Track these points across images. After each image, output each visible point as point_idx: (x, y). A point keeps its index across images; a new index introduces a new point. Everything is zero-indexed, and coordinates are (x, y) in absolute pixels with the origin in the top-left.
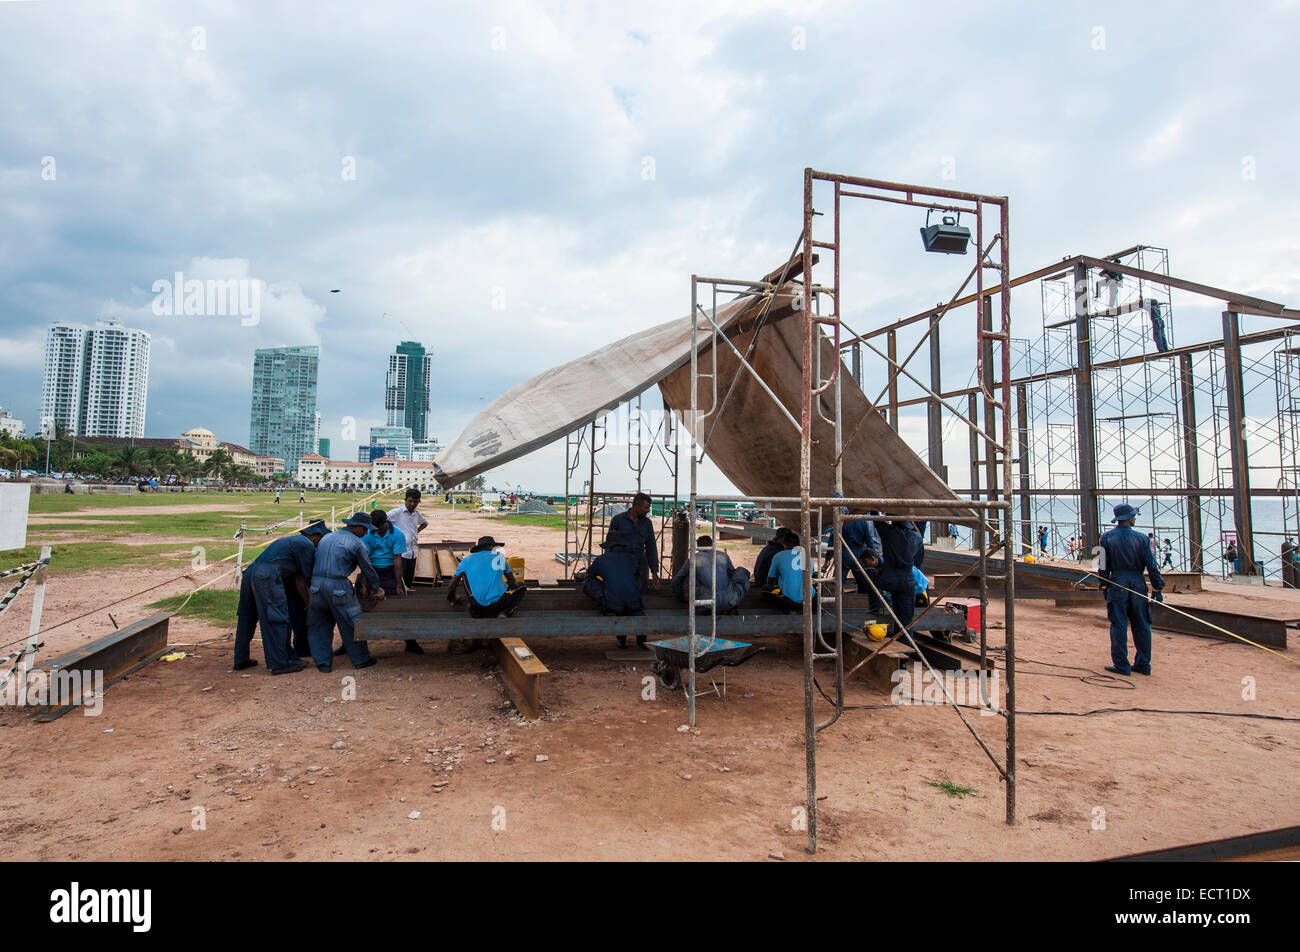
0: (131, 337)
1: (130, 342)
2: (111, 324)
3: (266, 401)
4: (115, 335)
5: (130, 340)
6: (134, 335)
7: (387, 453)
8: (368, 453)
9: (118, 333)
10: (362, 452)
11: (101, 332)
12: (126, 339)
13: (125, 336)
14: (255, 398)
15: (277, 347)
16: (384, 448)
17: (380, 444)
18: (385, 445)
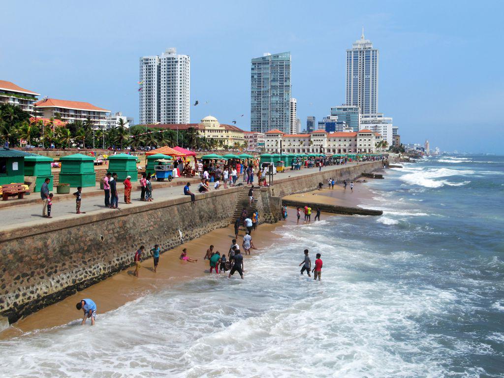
0: (179, 60)
1: (179, 63)
2: (169, 53)
3: (259, 94)
4: (171, 60)
5: (179, 62)
6: (181, 59)
7: (337, 126)
8: (324, 127)
9: (173, 58)
10: (321, 127)
11: (165, 59)
12: (177, 62)
13: (176, 60)
14: (252, 92)
15: (265, 55)
16: (335, 123)
17: (332, 120)
18: (336, 121)
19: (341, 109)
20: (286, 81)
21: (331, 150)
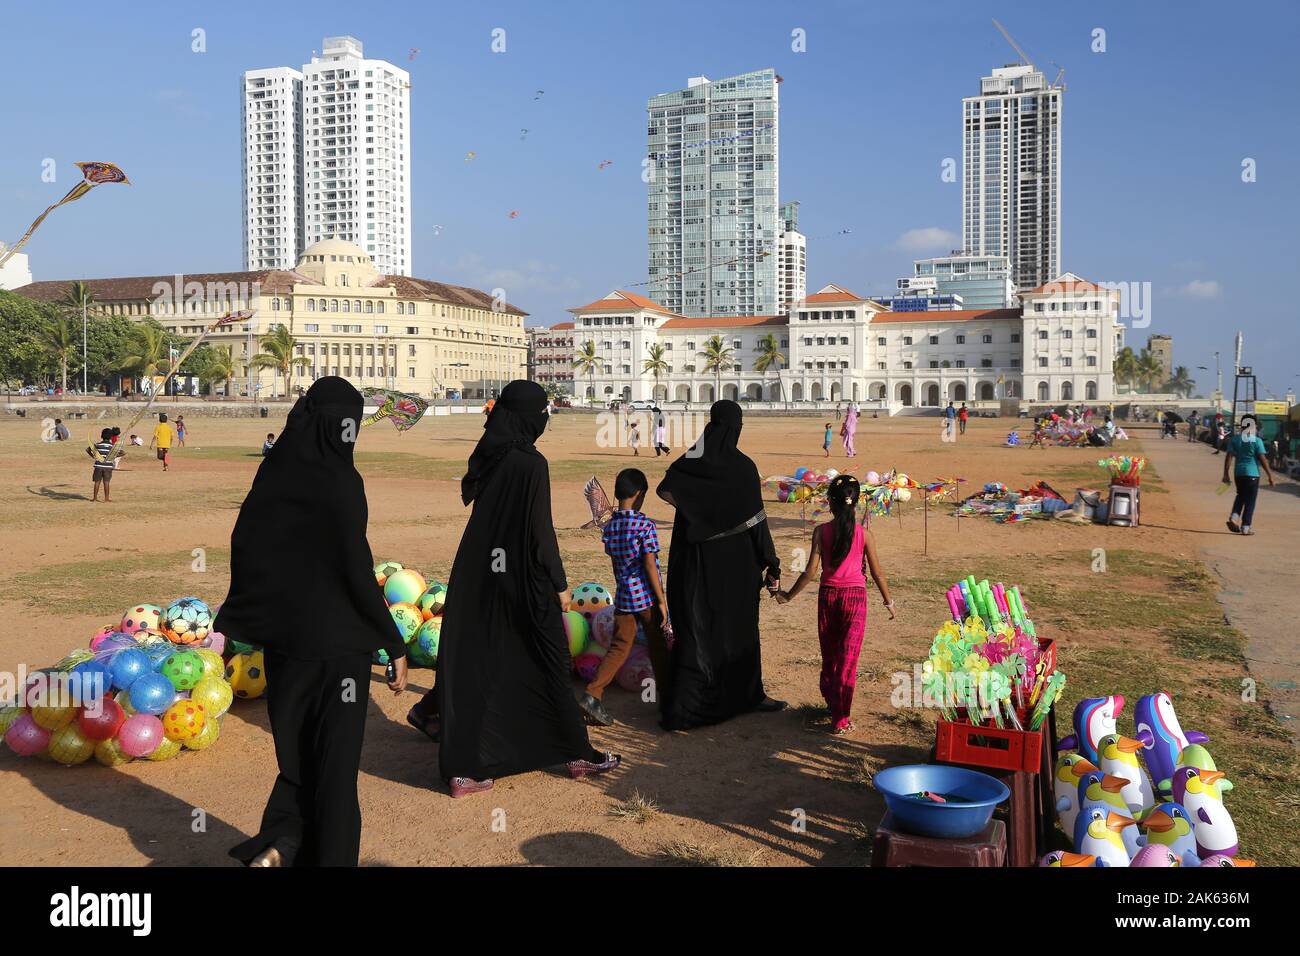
0: (363, 80)
4: (337, 80)
5: (362, 85)
6: (369, 74)
9: (341, 73)
11: (316, 78)
13: (353, 78)
16: (925, 301)
17: (915, 292)
18: (931, 292)
19: (948, 265)
20: (760, 167)
21: (892, 391)
